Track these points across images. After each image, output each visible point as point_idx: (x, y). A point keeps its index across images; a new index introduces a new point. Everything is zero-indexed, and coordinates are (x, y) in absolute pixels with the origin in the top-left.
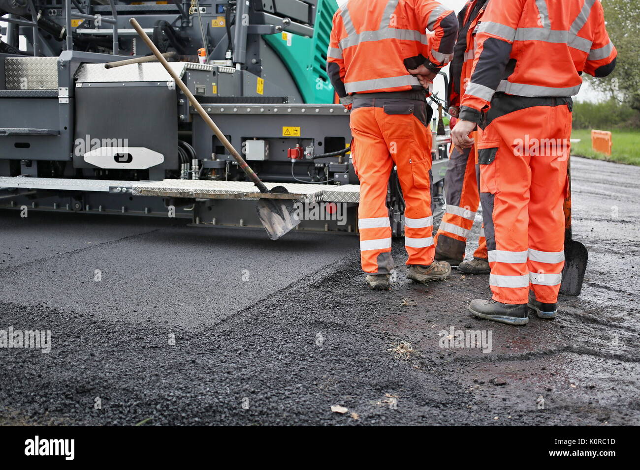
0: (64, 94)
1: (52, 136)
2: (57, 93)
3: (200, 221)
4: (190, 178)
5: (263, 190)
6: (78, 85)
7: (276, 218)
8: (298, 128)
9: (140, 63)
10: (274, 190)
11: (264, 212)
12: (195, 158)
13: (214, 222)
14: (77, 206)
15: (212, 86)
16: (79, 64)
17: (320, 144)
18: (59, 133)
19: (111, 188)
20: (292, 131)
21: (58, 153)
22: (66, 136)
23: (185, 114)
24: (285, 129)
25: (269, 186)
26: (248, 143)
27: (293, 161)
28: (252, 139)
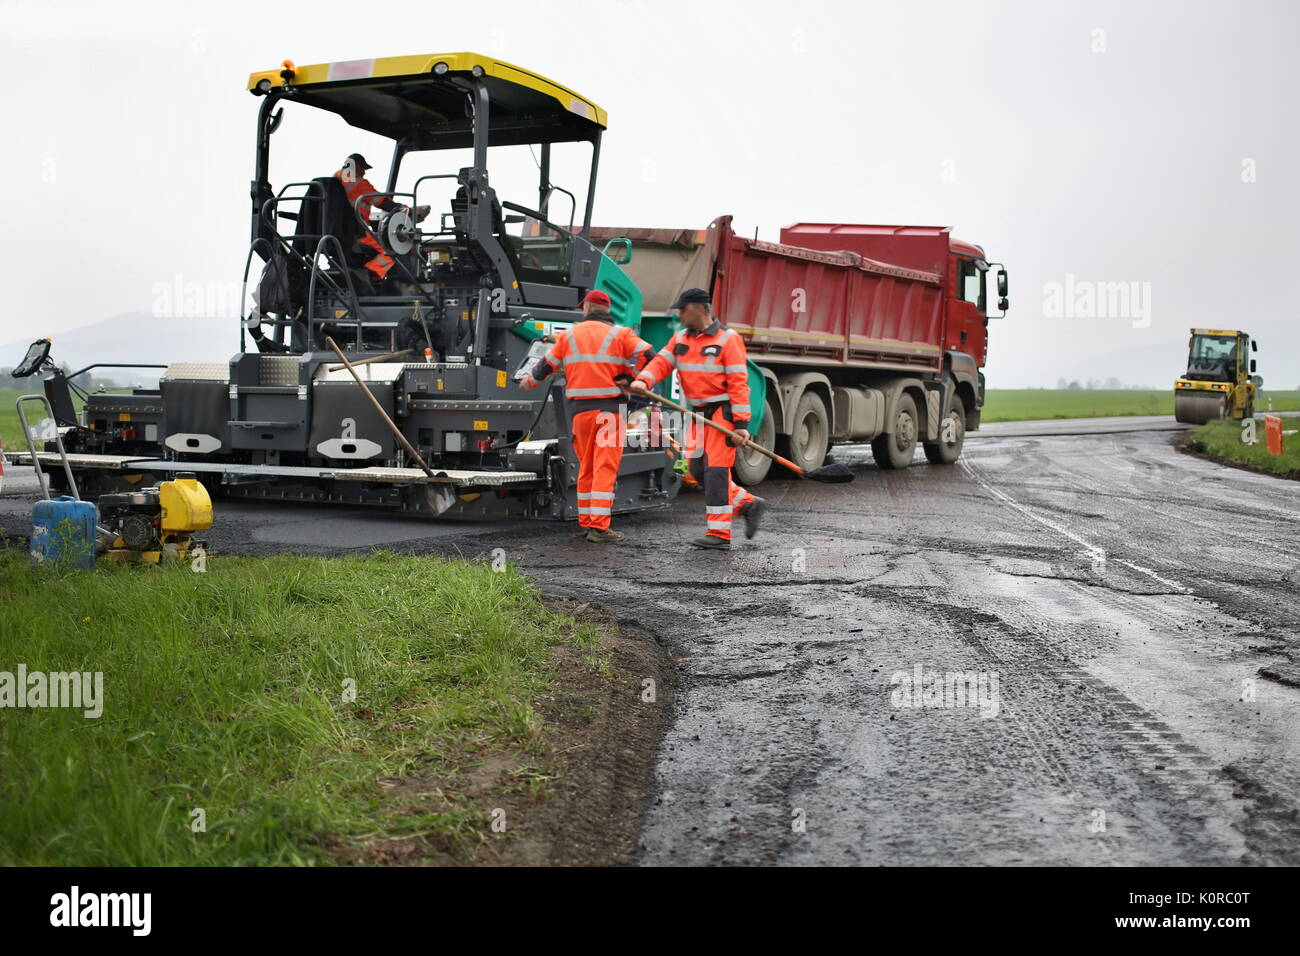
0: (303, 392)
1: (290, 429)
2: (297, 391)
3: (408, 506)
4: (396, 466)
5: (430, 475)
6: (315, 384)
7: (439, 497)
8: (486, 423)
9: (368, 364)
10: (439, 475)
11: (431, 493)
12: (401, 449)
13: (417, 507)
14: (321, 496)
15: (437, 383)
16: (317, 364)
17: (504, 436)
18: (298, 425)
19: (321, 474)
20: (481, 425)
21: (296, 444)
22: (304, 429)
23: (403, 410)
24: (476, 422)
25: (435, 472)
26: (448, 435)
27: (482, 451)
28: (451, 432)
